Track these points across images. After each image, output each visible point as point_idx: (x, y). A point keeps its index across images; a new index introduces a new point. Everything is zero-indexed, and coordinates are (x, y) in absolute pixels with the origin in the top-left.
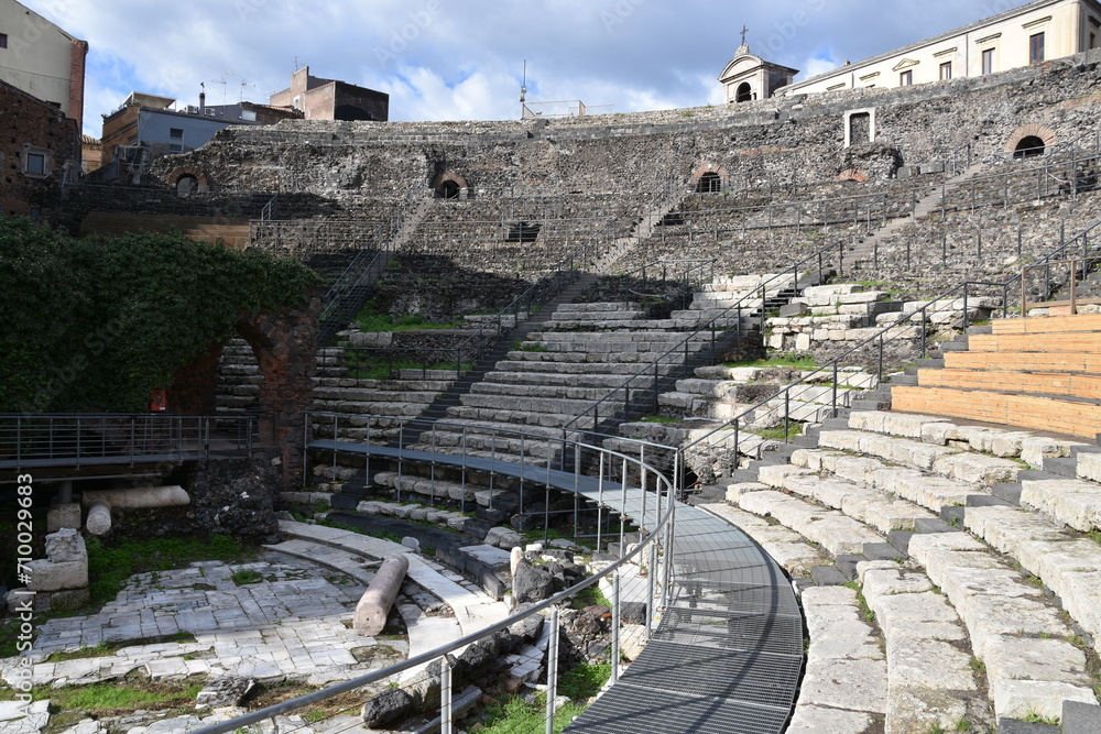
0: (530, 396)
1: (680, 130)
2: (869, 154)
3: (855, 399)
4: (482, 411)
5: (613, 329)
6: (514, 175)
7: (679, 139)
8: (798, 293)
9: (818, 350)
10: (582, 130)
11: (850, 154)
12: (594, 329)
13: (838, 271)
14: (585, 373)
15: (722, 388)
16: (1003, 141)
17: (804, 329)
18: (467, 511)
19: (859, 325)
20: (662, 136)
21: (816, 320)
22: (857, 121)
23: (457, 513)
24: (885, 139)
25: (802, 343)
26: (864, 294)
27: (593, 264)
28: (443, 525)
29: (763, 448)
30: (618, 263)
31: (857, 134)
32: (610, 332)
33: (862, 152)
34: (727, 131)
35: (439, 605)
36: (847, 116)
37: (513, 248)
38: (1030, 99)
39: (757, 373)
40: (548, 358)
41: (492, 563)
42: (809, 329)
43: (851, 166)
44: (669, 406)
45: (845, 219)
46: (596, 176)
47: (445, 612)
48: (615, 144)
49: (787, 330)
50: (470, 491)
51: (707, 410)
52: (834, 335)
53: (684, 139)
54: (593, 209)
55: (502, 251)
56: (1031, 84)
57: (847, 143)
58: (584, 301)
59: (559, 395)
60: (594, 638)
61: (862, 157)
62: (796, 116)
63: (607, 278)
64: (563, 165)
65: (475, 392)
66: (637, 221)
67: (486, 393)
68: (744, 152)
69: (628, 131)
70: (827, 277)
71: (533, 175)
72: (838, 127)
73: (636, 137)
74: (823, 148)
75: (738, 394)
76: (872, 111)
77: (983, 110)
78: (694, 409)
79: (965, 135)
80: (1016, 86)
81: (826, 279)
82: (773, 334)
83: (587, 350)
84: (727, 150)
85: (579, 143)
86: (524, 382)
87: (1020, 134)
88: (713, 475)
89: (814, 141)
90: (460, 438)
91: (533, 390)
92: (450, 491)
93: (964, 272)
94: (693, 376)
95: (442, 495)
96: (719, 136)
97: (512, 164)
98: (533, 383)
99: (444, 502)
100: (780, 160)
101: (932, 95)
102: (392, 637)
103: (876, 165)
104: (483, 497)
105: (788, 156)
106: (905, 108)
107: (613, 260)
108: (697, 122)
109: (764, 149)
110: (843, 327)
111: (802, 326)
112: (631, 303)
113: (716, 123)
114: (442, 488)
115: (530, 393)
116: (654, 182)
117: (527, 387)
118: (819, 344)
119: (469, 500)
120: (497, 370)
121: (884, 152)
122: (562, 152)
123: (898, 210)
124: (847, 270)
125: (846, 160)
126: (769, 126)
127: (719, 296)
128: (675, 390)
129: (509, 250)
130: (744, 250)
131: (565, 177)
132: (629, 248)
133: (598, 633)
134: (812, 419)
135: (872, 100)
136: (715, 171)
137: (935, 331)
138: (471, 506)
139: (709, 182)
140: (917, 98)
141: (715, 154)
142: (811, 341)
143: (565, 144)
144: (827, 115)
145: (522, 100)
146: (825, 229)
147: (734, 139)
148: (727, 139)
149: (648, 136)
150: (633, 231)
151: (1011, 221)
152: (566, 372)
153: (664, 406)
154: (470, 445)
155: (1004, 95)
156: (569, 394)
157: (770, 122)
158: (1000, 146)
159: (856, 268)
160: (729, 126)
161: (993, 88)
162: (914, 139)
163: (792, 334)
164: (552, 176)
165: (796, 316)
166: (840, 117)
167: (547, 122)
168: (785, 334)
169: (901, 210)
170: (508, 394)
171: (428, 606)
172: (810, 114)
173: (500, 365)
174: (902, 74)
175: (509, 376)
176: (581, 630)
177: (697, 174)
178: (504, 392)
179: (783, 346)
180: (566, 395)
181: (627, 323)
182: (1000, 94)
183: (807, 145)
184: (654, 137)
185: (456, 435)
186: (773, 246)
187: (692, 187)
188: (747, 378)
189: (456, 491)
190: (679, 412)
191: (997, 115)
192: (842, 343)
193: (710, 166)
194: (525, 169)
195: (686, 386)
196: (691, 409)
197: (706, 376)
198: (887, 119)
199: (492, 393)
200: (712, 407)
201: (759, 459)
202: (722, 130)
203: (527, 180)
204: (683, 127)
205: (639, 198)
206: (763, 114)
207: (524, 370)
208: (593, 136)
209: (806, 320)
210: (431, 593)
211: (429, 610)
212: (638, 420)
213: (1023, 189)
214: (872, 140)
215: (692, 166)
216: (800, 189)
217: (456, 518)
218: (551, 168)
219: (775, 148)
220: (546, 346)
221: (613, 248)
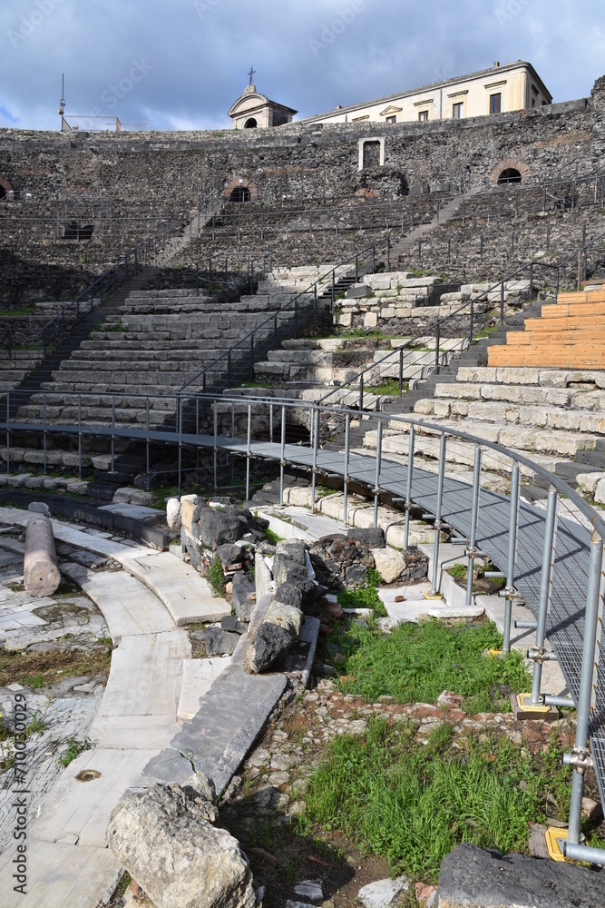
0: (123, 370)
1: (214, 148)
2: (381, 176)
3: (453, 358)
4: (78, 385)
5: (187, 312)
6: (59, 182)
7: (213, 156)
8: (358, 280)
9: (385, 327)
10: (123, 143)
11: (365, 175)
12: (169, 312)
13: (386, 263)
14: (171, 349)
15: (316, 356)
16: (489, 171)
17: (372, 309)
18: (84, 477)
19: (422, 304)
20: (198, 152)
21: (383, 300)
22: (369, 148)
23: (74, 479)
24: (393, 165)
25: (370, 320)
26: (421, 279)
27: (152, 258)
28: (63, 490)
29: (382, 400)
30: (176, 257)
31: (370, 160)
32: (185, 314)
33: (375, 174)
34: (256, 151)
35: (104, 560)
36: (361, 143)
37: (71, 244)
38: (511, 138)
39: (345, 343)
40: (131, 337)
41: (141, 518)
42: (377, 308)
43: (365, 186)
44: (265, 373)
45: (375, 225)
46: (137, 185)
47: (112, 566)
48: (154, 157)
49: (355, 309)
50: (85, 456)
51: (306, 374)
52: (401, 313)
53: (218, 156)
54: (142, 212)
55: (61, 246)
56: (512, 126)
57: (361, 167)
58: (151, 289)
59: (151, 368)
60: (352, 564)
61: (375, 178)
62: (317, 140)
63: (168, 271)
64: (106, 175)
65: (65, 369)
66: (185, 223)
67: (77, 369)
68: (271, 170)
69: (167, 147)
70: (378, 268)
71: (78, 183)
72: (354, 152)
73: (173, 152)
74: (340, 170)
75: (334, 360)
76: (382, 141)
77: (474, 145)
78: (291, 375)
79: (459, 164)
80: (499, 126)
81: (379, 269)
82: (343, 313)
83: (168, 329)
84: (256, 168)
85: (121, 155)
86: (112, 359)
87: (502, 166)
88: (328, 429)
89: (332, 163)
90: (61, 411)
91: (125, 365)
92: (64, 458)
93: (502, 263)
94: (281, 348)
95: (56, 462)
96: (249, 155)
97: (57, 171)
98: (121, 359)
99: (56, 469)
100: (302, 178)
101: (431, 130)
102: (67, 595)
103: (386, 186)
104: (102, 461)
105: (309, 175)
106: (408, 140)
107: (172, 254)
108: (228, 142)
109: (289, 168)
110: (410, 305)
111: (371, 306)
112: (201, 290)
113: (245, 144)
114: (55, 456)
115: (122, 367)
116: (190, 193)
117: (118, 363)
118: (385, 321)
119: (85, 465)
120: (82, 349)
121: (393, 175)
122: (105, 162)
123: (420, 218)
124: (394, 263)
125: (362, 180)
126: (293, 148)
127: (284, 283)
128: (268, 360)
129: (68, 246)
130: (291, 248)
131: (107, 186)
132: (183, 245)
133: (354, 559)
134: (418, 376)
135: (381, 130)
136: (245, 186)
137: (491, 309)
138: (88, 471)
139: (239, 194)
140: (419, 132)
141: (245, 170)
142: (378, 318)
143: (107, 155)
144: (344, 141)
145: (61, 113)
146: (361, 232)
147: (262, 158)
148: (256, 158)
149: (185, 152)
150: (182, 232)
151: (526, 226)
152: (152, 349)
153: (260, 374)
154: (72, 416)
155: (490, 134)
156: (162, 368)
157: (294, 145)
158: (486, 175)
159: (400, 261)
160: (257, 146)
161: (482, 127)
162: (417, 166)
163: (361, 313)
164: (95, 184)
165: (364, 297)
166: (355, 143)
167: (87, 135)
168: (353, 314)
169: (423, 219)
170: (99, 369)
171: (92, 563)
172: (328, 140)
173: (85, 345)
174: (387, 118)
175: (97, 354)
176: (338, 557)
177: (229, 188)
178: (94, 367)
179: (352, 324)
180: (159, 368)
181: (201, 306)
182: (487, 133)
183: (326, 167)
184: (190, 153)
185: (57, 408)
186: (316, 245)
187: (225, 199)
188: (335, 348)
189: (69, 458)
190: (276, 378)
191: (485, 149)
192: (407, 320)
193: (241, 181)
194: (70, 176)
195: (278, 356)
196: (288, 375)
197: (294, 347)
198: (394, 148)
199: (83, 369)
200: (312, 372)
201: (378, 410)
202: (251, 150)
203: (71, 187)
204: (216, 145)
205: (183, 204)
206: (287, 137)
207: (109, 349)
208: (133, 149)
209: (373, 301)
210: (87, 550)
211: (93, 566)
212: (239, 386)
213: (524, 205)
214: (382, 163)
215: (225, 181)
216: (328, 201)
217: (75, 484)
218: (94, 177)
219: (298, 168)
220: (127, 327)
221: (168, 246)
